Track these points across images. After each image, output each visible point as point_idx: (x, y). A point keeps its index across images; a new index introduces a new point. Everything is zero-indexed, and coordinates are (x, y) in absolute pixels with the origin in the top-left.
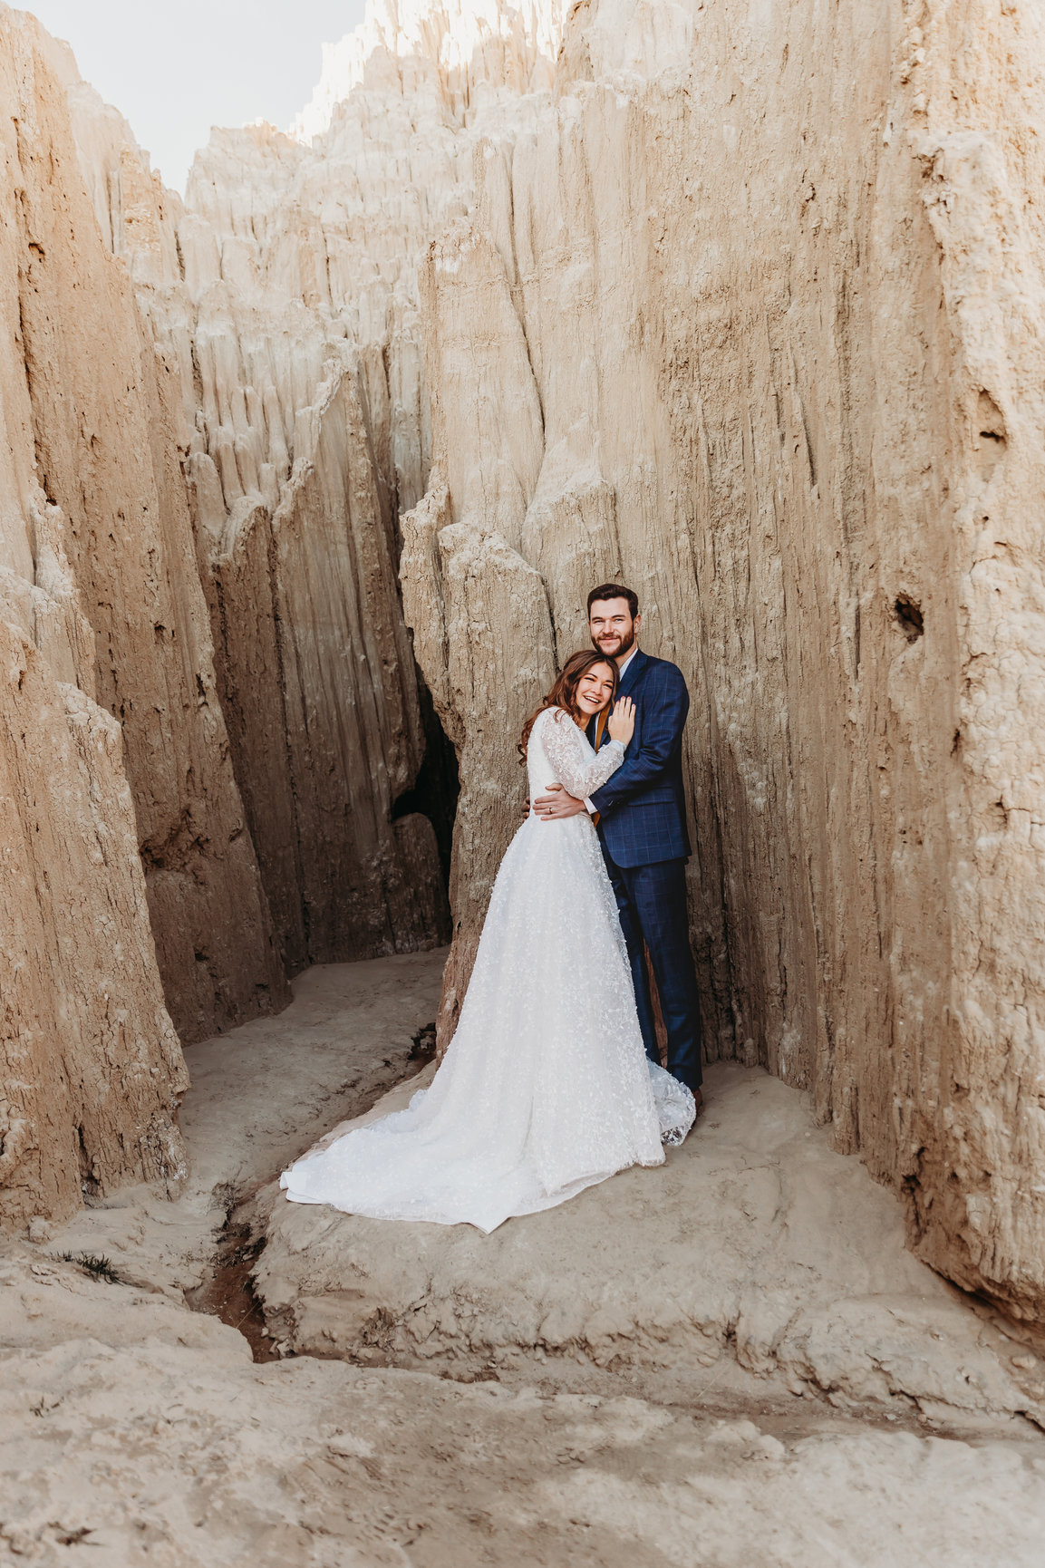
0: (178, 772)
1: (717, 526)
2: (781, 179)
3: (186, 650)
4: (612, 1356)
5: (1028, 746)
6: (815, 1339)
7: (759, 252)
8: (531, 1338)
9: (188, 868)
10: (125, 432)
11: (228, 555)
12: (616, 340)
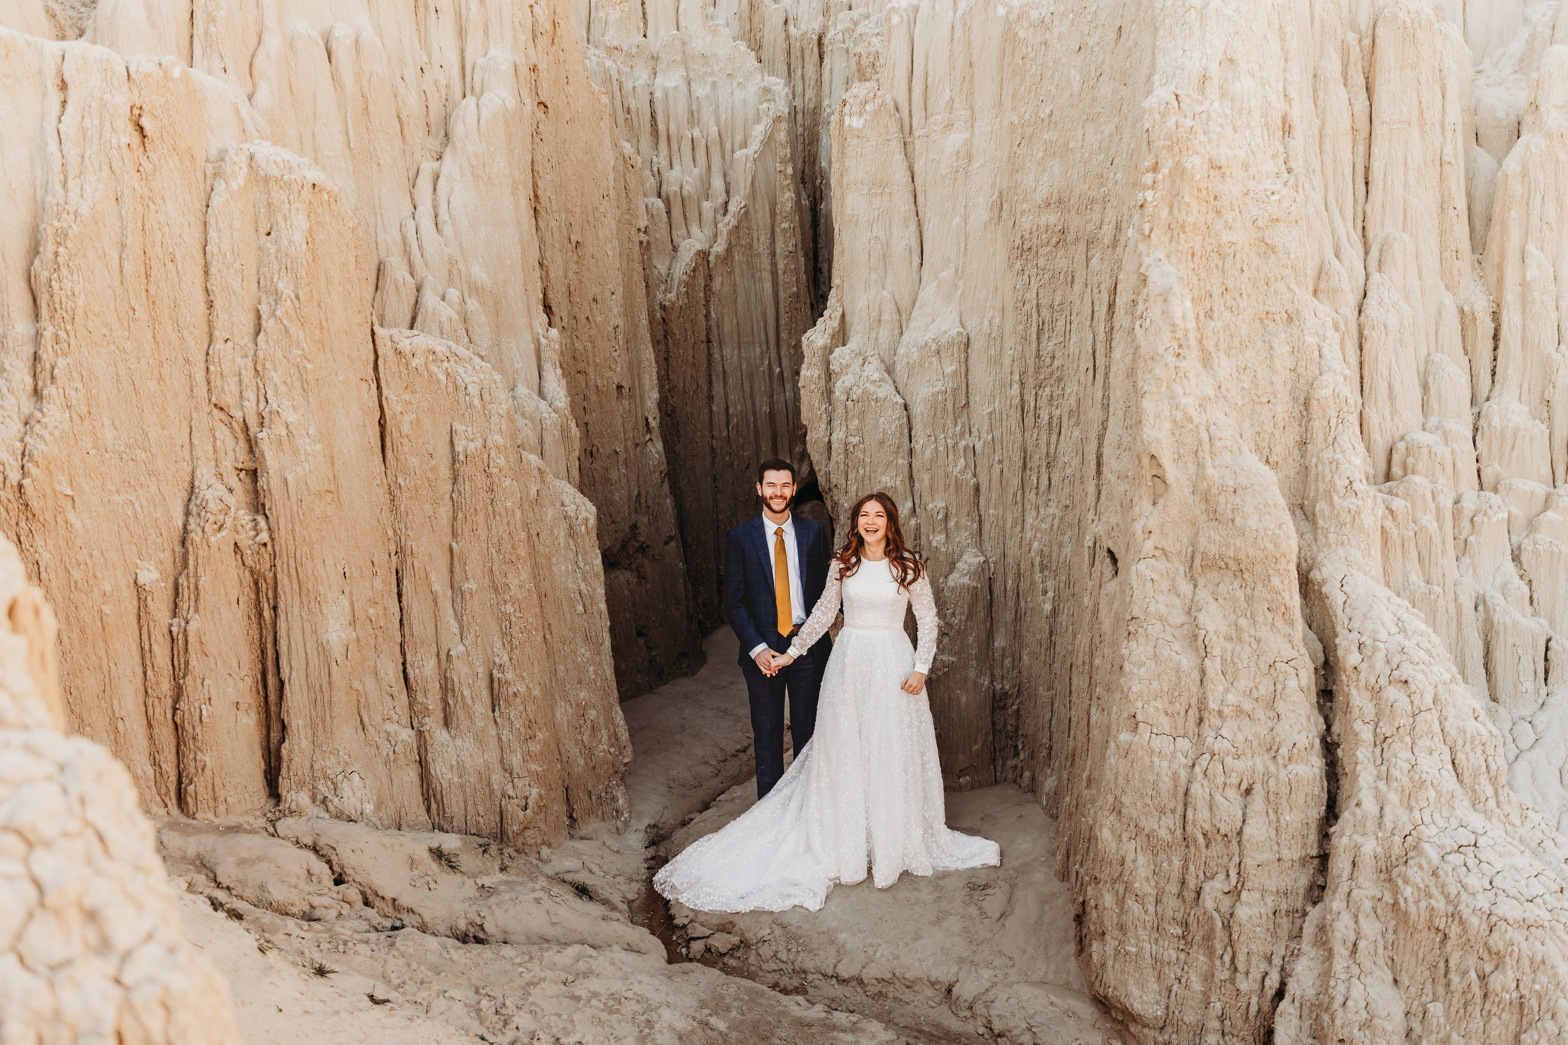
0: (630, 496)
1: (1040, 386)
2: (1107, 133)
3: (638, 400)
4: (876, 991)
5: (1155, 684)
6: (997, 1004)
7: (1086, 187)
8: (830, 972)
9: (633, 566)
10: (600, 233)
11: (672, 296)
12: (981, 214)
